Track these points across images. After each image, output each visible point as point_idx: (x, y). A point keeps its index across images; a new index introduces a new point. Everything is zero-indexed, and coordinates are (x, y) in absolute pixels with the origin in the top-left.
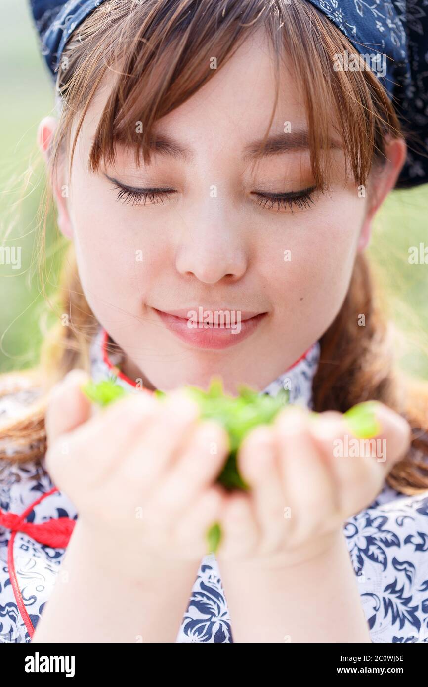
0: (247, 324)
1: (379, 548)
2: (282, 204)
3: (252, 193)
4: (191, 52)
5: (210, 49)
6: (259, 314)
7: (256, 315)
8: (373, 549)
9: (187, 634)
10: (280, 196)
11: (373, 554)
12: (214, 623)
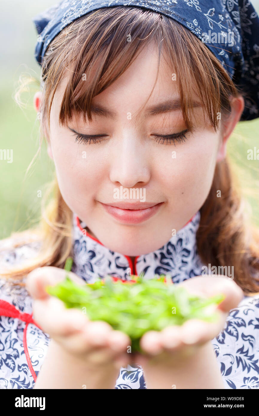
0: (152, 209)
1: (234, 327)
2: (169, 141)
3: (151, 135)
4: (112, 57)
5: (122, 56)
6: (158, 203)
7: (157, 204)
8: (230, 328)
9: (124, 379)
10: (167, 136)
11: (230, 331)
12: (139, 372)
